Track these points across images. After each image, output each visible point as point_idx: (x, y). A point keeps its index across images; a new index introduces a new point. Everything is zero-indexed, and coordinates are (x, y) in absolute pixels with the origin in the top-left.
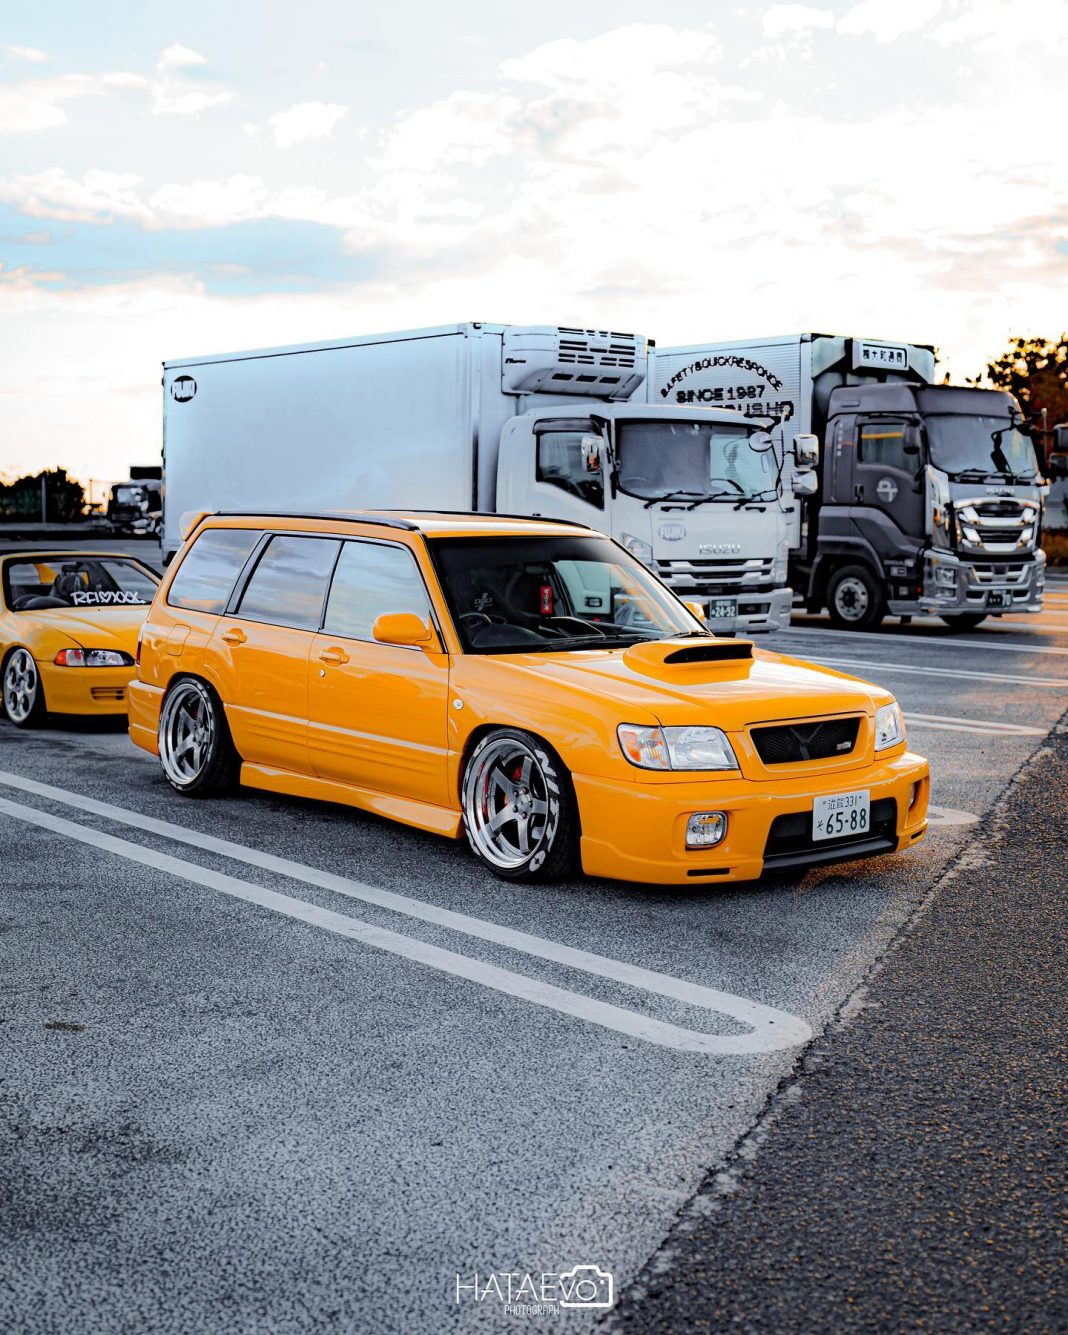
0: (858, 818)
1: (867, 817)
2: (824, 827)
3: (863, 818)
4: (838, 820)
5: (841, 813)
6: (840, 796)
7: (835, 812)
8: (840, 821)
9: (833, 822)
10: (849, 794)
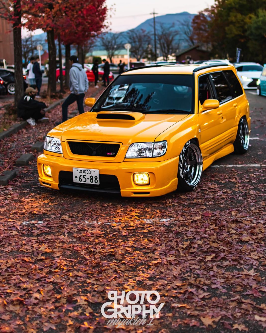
0: (94, 179)
1: (98, 179)
2: (78, 178)
3: (96, 179)
4: (84, 178)
5: (86, 176)
6: (84, 169)
7: (82, 174)
8: (85, 178)
9: (82, 177)
10: (89, 170)
